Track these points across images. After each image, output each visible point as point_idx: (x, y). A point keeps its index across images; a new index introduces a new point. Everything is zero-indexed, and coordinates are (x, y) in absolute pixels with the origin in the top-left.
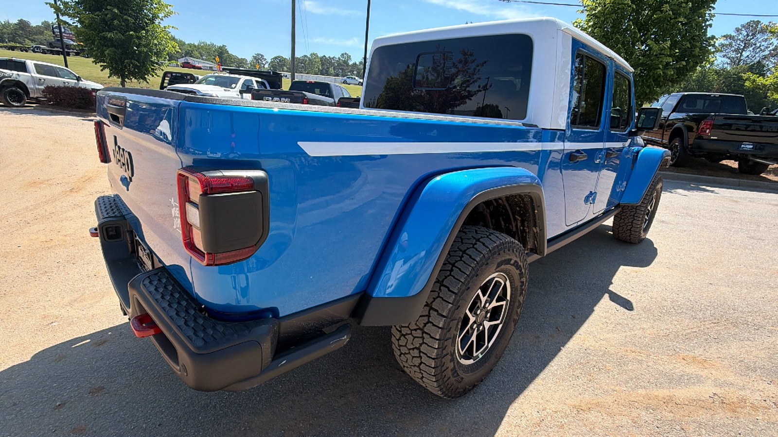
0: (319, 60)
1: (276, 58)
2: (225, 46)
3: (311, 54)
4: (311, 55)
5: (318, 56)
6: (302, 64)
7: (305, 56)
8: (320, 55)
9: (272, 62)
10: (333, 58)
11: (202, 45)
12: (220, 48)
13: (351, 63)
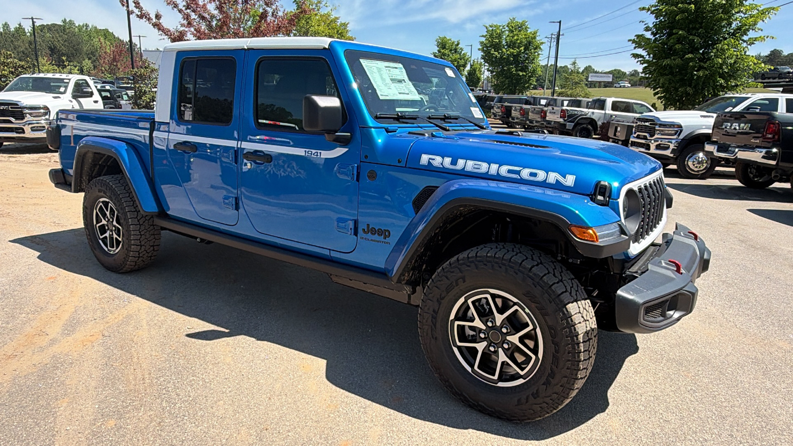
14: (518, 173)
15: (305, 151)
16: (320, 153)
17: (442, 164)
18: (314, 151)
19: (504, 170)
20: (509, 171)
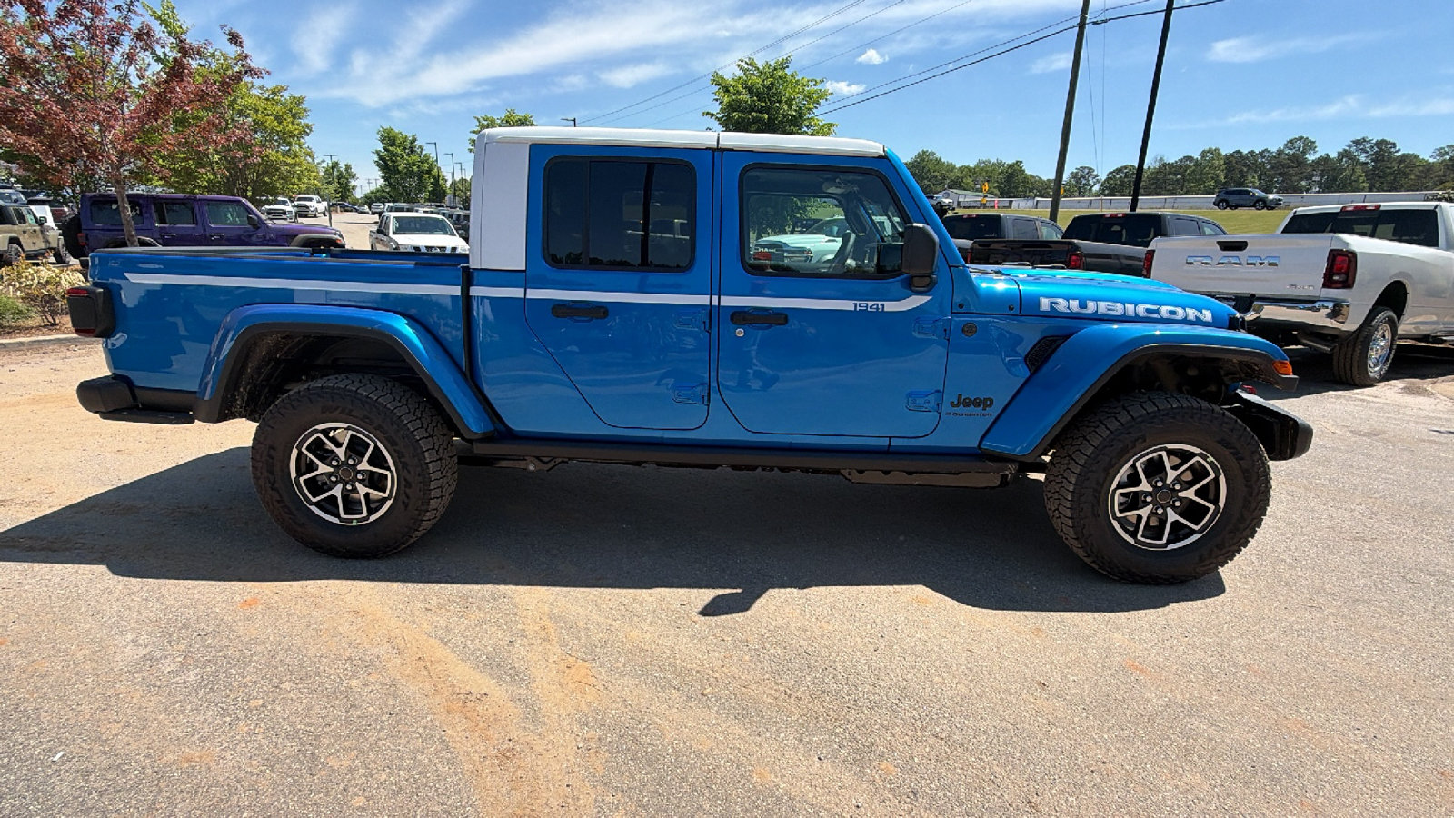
0: (1222, 162)
1: (1119, 170)
2: (1021, 162)
3: (1204, 152)
4: (1204, 154)
5: (1219, 154)
6: (1176, 175)
7: (1189, 158)
8: (1225, 151)
9: (1108, 179)
10: (1261, 153)
11: (982, 165)
12: (1010, 166)
13: (1311, 157)
14: (1157, 312)
15: (856, 304)
16: (883, 305)
17: (1068, 308)
18: (870, 303)
19: (1141, 309)
20: (1148, 311)
